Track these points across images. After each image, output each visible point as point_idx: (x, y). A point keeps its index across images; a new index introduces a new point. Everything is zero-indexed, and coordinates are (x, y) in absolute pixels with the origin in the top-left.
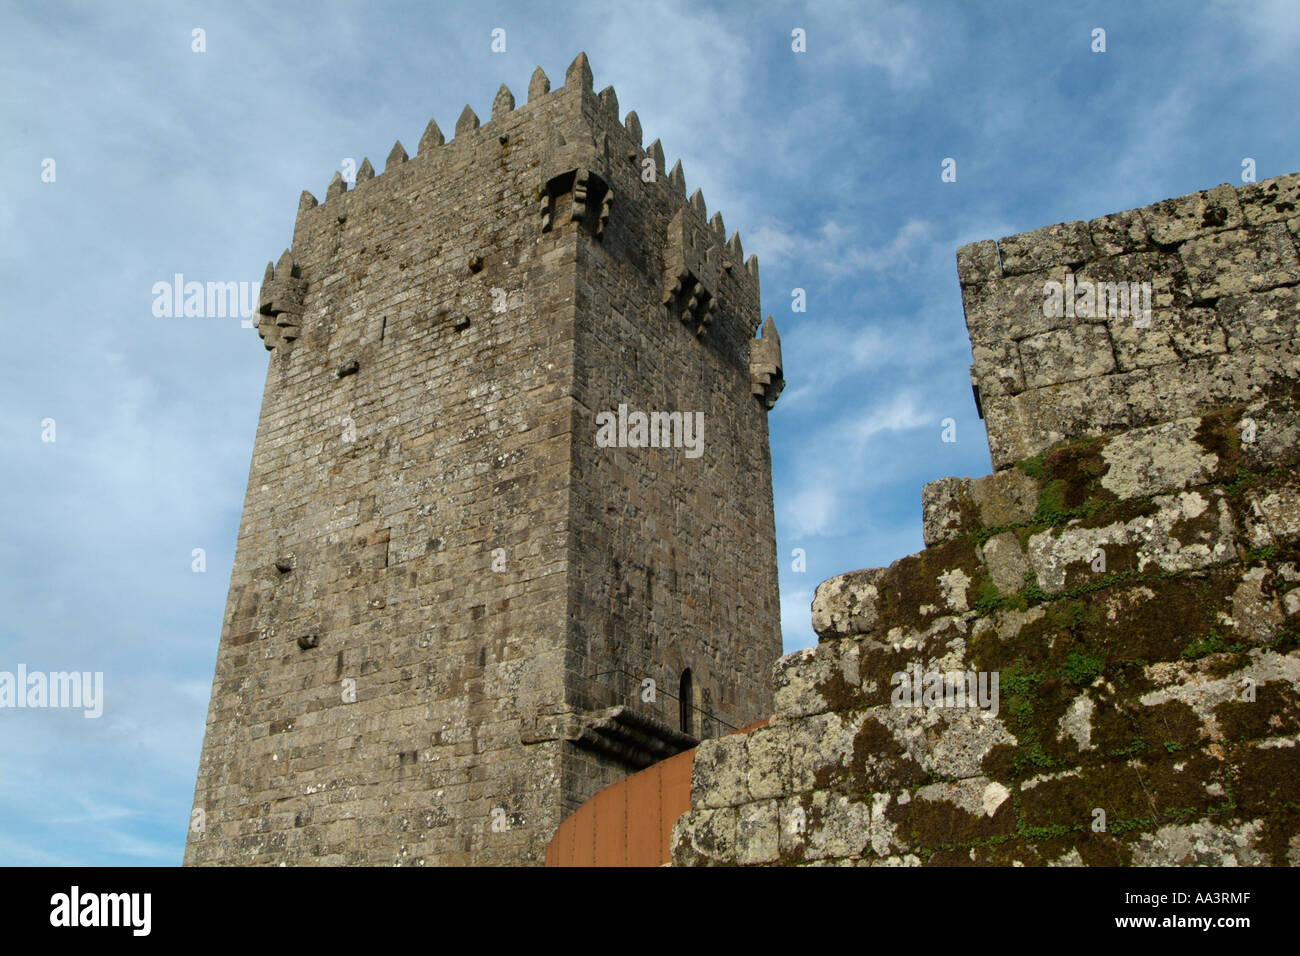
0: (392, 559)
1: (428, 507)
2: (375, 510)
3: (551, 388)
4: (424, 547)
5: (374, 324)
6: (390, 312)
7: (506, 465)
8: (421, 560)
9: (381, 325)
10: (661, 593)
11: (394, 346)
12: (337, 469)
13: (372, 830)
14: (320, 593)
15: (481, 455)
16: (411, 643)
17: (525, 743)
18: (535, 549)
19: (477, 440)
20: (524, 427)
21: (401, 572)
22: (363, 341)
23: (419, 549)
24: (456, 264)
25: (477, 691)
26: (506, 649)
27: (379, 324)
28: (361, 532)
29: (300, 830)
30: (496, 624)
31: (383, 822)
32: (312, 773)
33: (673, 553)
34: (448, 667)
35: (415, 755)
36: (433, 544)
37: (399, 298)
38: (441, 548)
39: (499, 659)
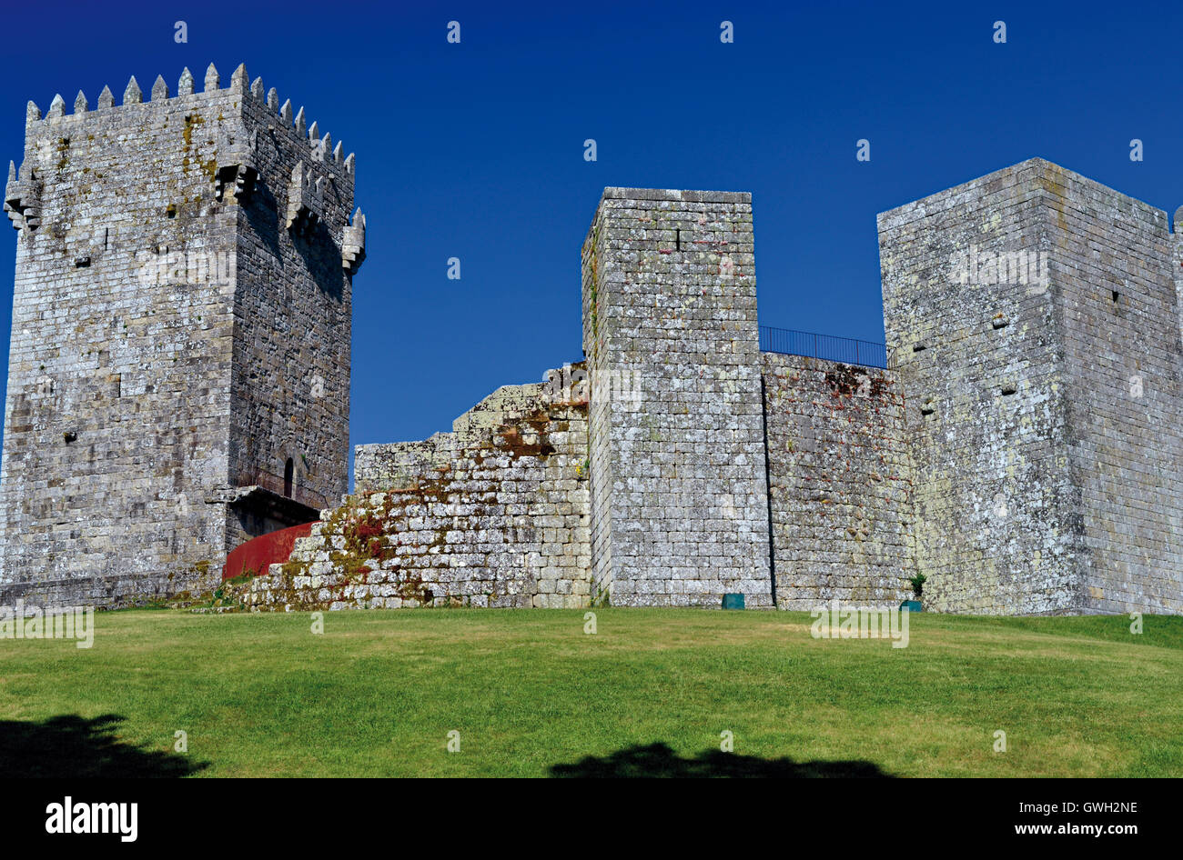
0: (123, 393)
1: (145, 365)
2: (109, 361)
3: (221, 306)
4: (144, 389)
5: (99, 232)
6: (110, 225)
7: (195, 348)
8: (142, 397)
9: (105, 234)
10: (277, 417)
11: (114, 252)
12: (79, 329)
13: (120, 542)
14: (76, 407)
15: (178, 339)
16: (139, 443)
17: (206, 503)
18: (212, 400)
19: (174, 328)
20: (205, 327)
21: (130, 402)
22: (91, 242)
23: (141, 390)
24: (158, 204)
25: (179, 474)
26: (195, 453)
27: (103, 232)
28: (100, 373)
29: (74, 541)
30: (189, 439)
31: (126, 538)
32: (79, 510)
33: (285, 392)
34: (161, 459)
35: (143, 505)
36: (149, 388)
37: (115, 218)
38: (155, 391)
39: (192, 458)
